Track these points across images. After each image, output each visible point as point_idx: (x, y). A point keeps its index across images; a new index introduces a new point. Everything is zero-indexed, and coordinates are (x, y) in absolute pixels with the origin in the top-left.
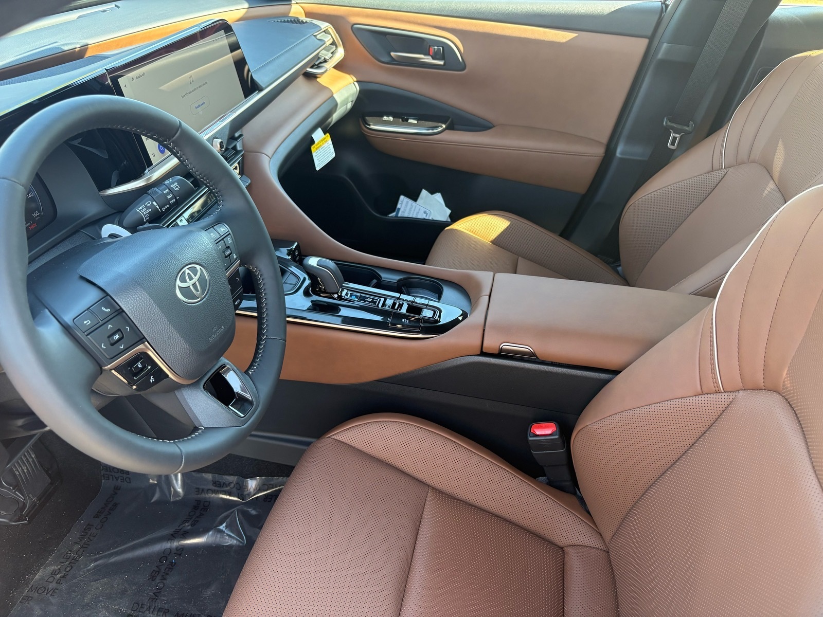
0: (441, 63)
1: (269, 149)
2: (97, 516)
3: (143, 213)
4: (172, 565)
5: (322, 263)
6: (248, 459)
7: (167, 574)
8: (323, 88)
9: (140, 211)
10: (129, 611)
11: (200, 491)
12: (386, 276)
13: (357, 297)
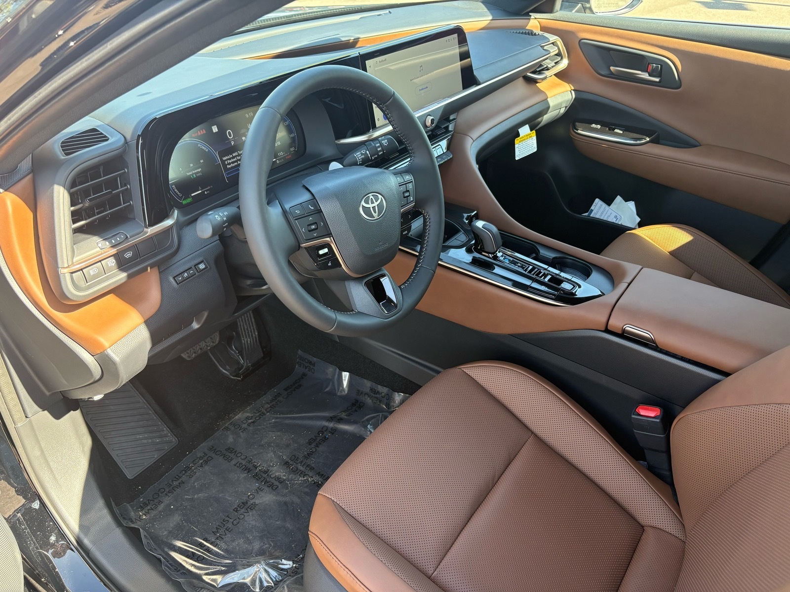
0: (657, 80)
1: (475, 134)
2: (286, 390)
3: (358, 158)
4: (325, 439)
5: (486, 227)
6: (400, 376)
7: (320, 444)
8: (540, 92)
9: (357, 156)
10: (288, 460)
11: (360, 394)
12: (543, 252)
13: (509, 260)
